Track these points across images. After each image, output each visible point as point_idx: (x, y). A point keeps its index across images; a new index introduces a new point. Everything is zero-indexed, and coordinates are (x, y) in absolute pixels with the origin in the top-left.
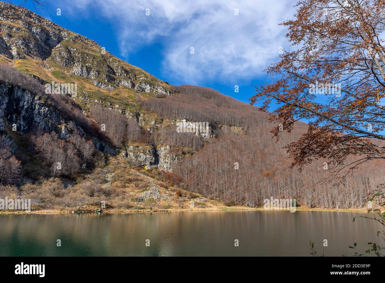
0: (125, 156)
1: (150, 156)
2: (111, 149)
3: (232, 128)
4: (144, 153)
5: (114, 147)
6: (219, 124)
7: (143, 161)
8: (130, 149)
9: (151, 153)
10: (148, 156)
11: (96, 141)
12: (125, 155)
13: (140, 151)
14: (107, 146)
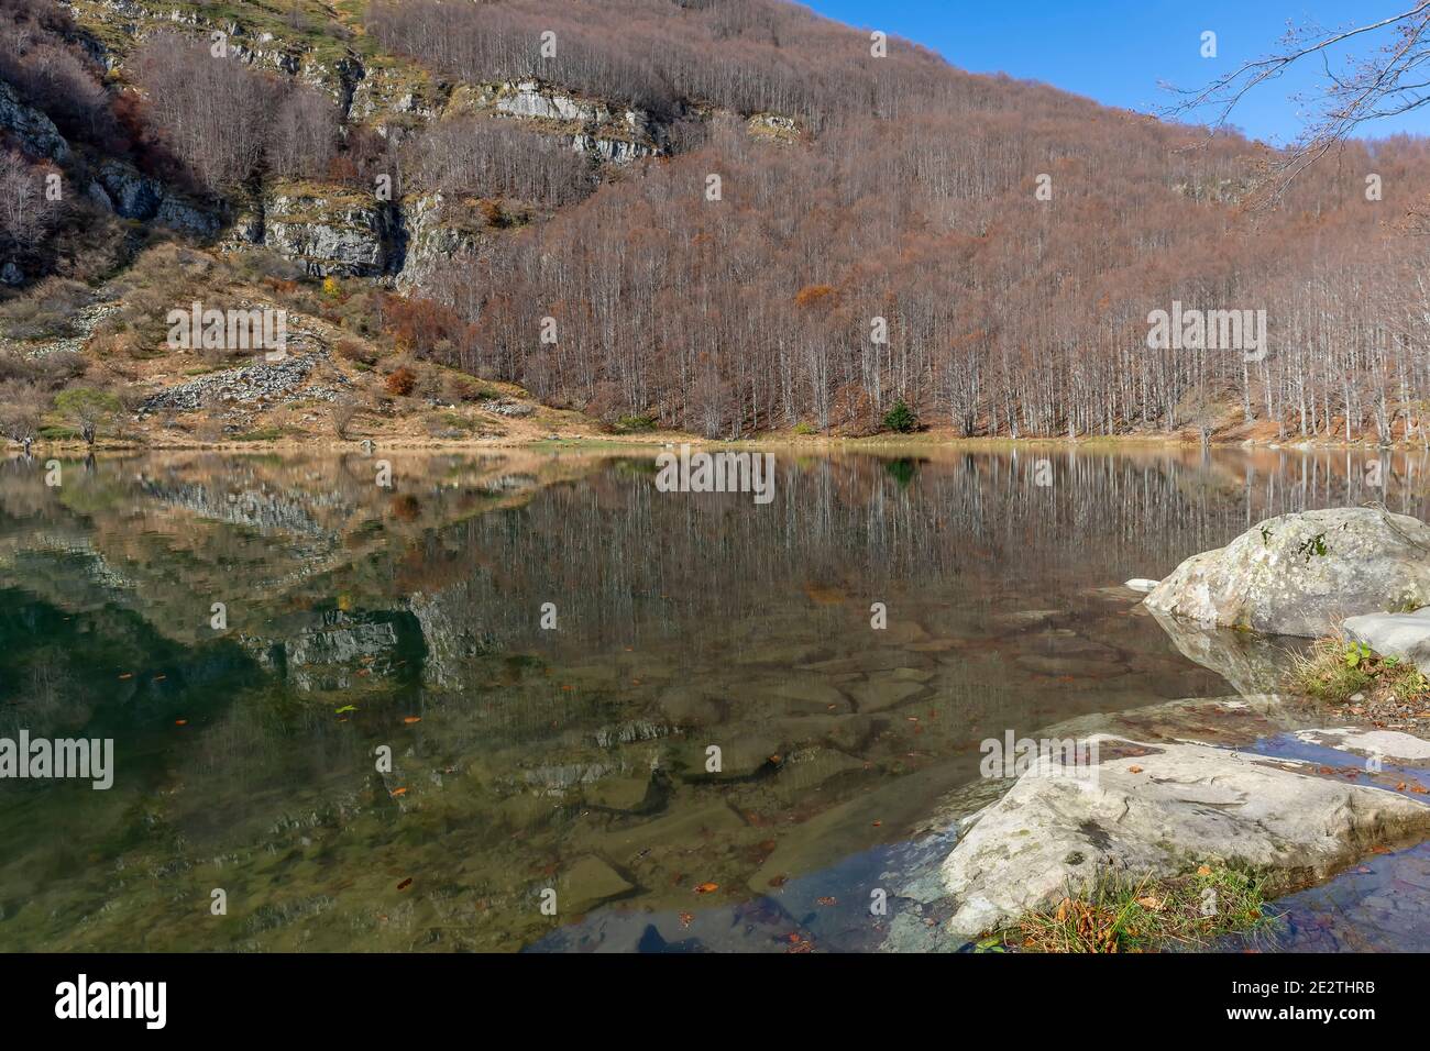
0: (247, 237)
1: (358, 239)
2: (185, 206)
3: (756, 120)
4: (334, 223)
5: (201, 199)
6: (695, 106)
7: (327, 257)
8: (276, 210)
9: (364, 225)
10: (350, 238)
11: (121, 176)
12: (249, 232)
13: (314, 217)
14: (170, 198)
